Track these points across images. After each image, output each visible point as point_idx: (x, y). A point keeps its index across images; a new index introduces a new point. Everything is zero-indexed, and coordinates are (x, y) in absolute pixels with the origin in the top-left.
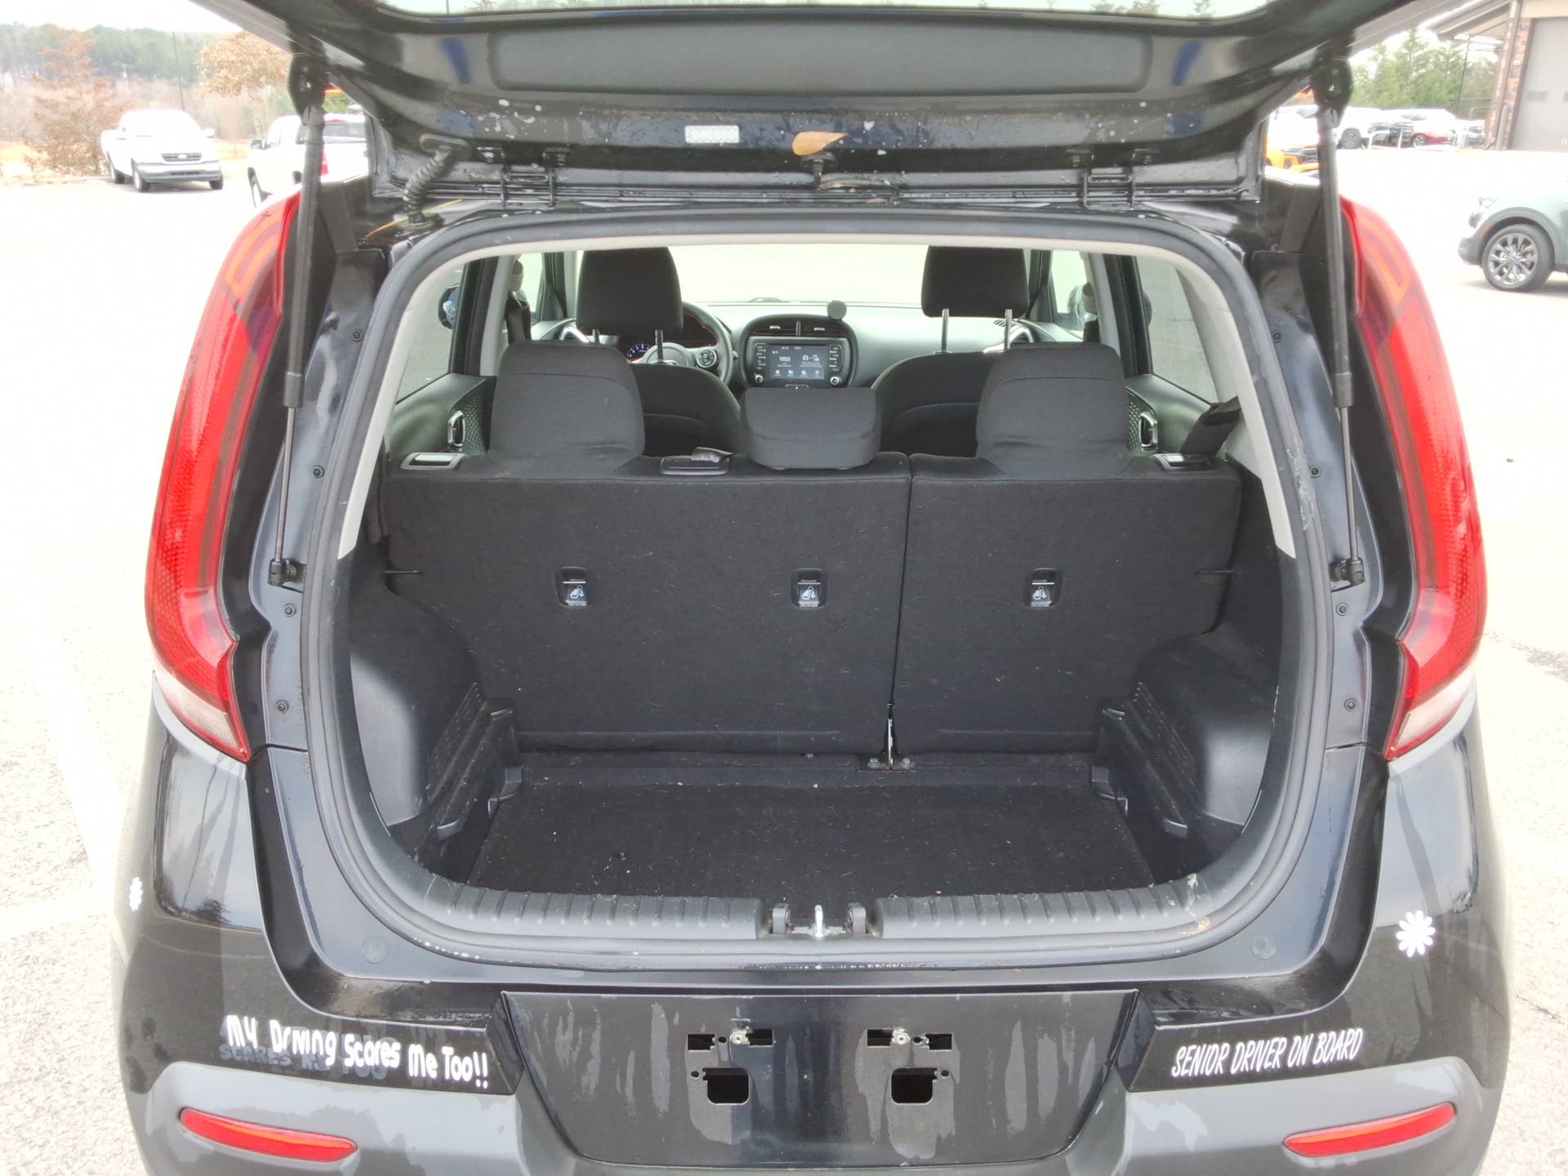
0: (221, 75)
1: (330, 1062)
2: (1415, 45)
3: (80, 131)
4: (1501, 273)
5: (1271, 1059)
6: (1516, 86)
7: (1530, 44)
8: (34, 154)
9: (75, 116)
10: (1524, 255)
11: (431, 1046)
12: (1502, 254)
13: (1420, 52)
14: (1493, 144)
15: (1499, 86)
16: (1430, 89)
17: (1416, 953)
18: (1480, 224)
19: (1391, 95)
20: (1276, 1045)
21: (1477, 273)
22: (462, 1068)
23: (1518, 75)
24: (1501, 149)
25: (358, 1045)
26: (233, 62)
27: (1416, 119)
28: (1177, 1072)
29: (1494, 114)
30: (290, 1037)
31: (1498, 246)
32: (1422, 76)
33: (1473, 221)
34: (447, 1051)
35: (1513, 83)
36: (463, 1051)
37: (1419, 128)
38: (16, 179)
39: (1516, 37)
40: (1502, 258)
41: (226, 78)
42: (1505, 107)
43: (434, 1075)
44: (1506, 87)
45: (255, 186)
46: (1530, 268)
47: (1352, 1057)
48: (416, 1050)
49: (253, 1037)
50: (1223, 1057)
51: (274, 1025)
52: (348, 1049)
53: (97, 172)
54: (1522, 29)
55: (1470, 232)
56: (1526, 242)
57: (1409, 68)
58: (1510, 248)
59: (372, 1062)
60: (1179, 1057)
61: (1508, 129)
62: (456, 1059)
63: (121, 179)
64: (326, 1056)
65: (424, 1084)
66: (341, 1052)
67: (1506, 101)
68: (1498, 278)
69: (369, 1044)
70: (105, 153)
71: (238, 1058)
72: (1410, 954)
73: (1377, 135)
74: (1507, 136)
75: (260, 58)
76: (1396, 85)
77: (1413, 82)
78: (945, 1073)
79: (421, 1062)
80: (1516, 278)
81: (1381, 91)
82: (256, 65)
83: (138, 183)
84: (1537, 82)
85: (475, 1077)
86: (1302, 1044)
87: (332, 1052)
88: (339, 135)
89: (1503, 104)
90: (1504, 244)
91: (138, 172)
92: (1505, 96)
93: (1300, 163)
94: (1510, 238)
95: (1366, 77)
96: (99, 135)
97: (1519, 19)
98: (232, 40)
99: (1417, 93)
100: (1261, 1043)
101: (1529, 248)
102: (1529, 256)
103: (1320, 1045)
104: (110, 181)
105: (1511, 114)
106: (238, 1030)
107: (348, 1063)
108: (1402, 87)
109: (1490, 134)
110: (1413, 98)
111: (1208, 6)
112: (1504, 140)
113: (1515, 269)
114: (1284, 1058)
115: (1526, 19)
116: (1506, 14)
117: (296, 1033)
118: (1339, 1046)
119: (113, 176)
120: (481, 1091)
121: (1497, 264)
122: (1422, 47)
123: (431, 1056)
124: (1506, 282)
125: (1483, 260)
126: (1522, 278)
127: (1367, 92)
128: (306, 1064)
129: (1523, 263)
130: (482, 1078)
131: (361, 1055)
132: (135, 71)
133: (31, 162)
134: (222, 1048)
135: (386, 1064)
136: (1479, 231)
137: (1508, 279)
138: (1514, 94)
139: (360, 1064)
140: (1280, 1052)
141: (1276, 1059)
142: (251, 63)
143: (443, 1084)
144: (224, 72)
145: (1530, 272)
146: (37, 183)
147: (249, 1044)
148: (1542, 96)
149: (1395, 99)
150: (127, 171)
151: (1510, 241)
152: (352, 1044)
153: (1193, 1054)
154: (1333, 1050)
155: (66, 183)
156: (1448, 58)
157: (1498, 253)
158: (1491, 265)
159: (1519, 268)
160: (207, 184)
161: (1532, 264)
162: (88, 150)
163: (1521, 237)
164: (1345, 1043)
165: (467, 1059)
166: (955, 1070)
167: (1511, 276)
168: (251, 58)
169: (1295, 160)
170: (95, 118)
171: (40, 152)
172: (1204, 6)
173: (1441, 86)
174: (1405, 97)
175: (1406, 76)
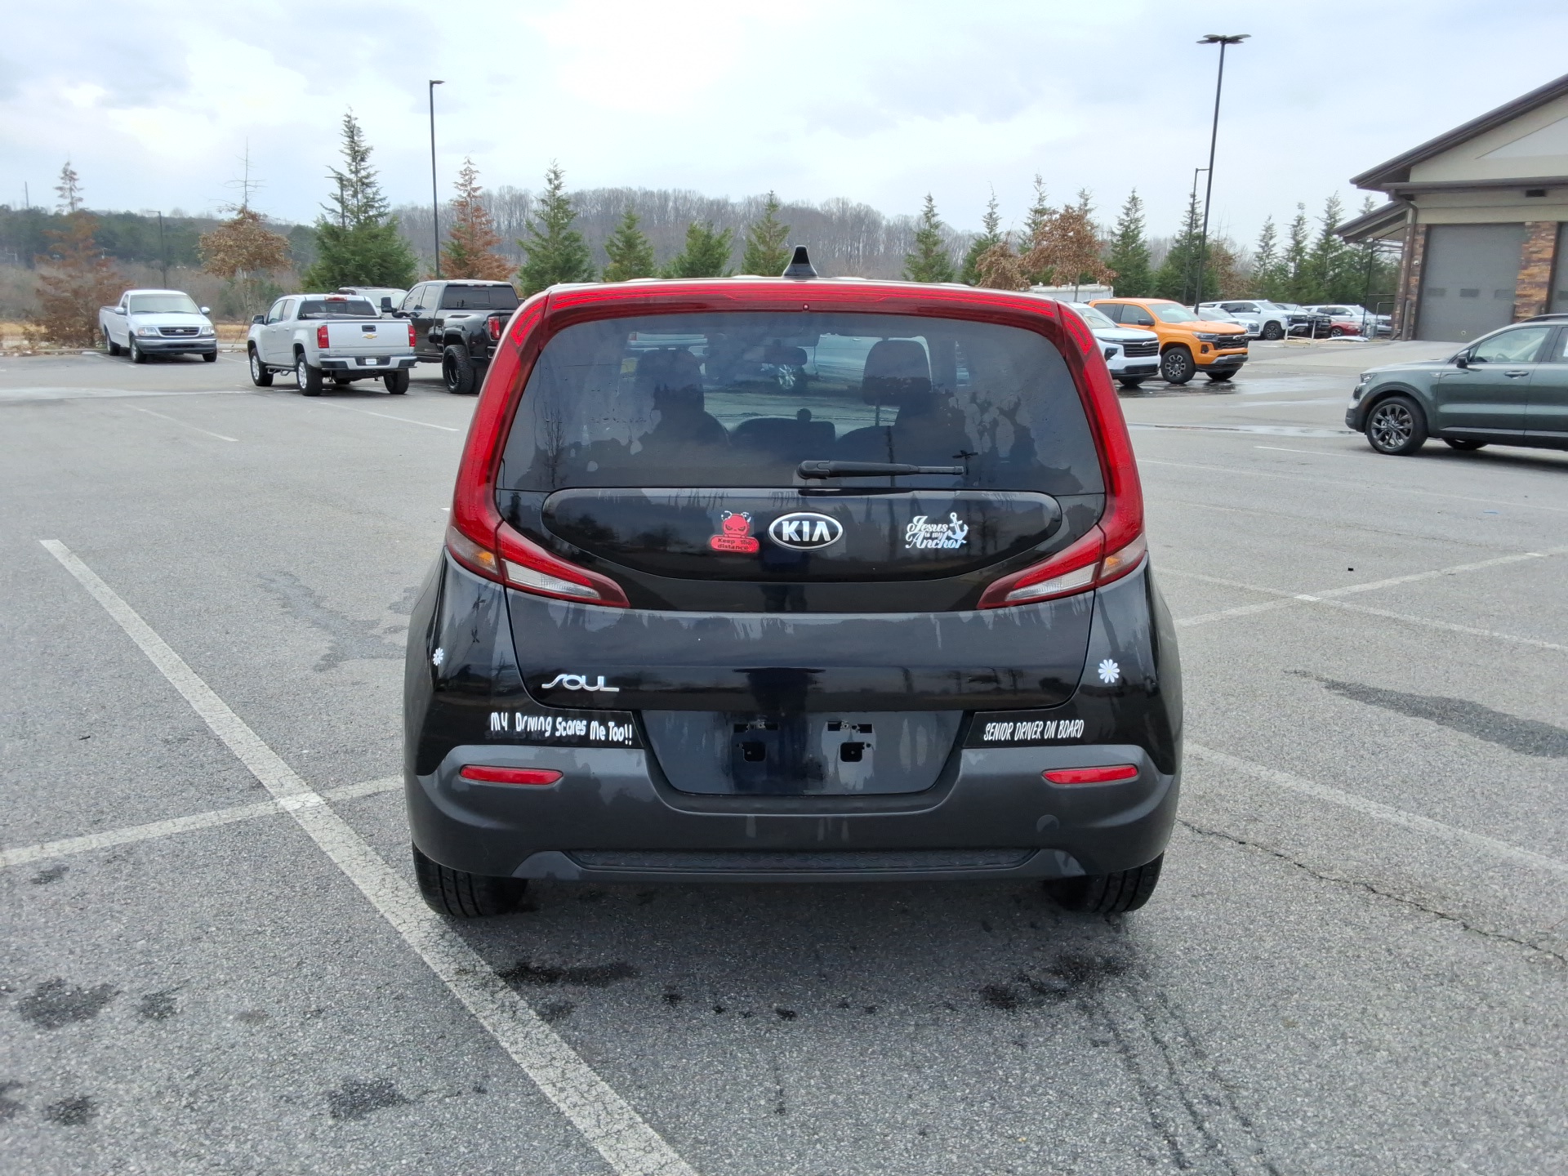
0: (219, 257)
1: (547, 734)
2: (1330, 246)
3: (79, 306)
4: (1383, 439)
5: (1036, 733)
6: (1417, 283)
7: (1426, 247)
8: (32, 328)
9: (76, 293)
10: (1402, 423)
11: (603, 722)
12: (1383, 423)
13: (1335, 254)
14: (1399, 335)
15: (1402, 283)
16: (1345, 287)
17: (1110, 681)
18: (1362, 397)
19: (1310, 293)
20: (1037, 726)
21: (1362, 439)
22: (618, 734)
23: (1418, 273)
24: (1407, 340)
25: (564, 724)
26: (231, 246)
27: (1334, 313)
28: (987, 738)
29: (1398, 308)
30: (527, 722)
31: (1379, 416)
32: (1336, 275)
33: (1357, 395)
34: (611, 724)
35: (1415, 281)
36: (619, 725)
37: (1336, 320)
38: (15, 350)
39: (1413, 241)
40: (1383, 426)
41: (223, 260)
42: (1408, 302)
43: (603, 738)
44: (1407, 284)
45: (255, 357)
46: (1407, 435)
47: (1079, 736)
48: (595, 724)
49: (505, 724)
50: (1010, 731)
51: (518, 715)
52: (558, 726)
53: (92, 344)
54: (1418, 234)
55: (1353, 404)
56: (1402, 412)
57: (1326, 268)
58: (1389, 417)
59: (570, 732)
60: (987, 729)
61: (1412, 322)
62: (616, 728)
63: (117, 351)
64: (546, 731)
65: (598, 744)
66: (554, 729)
67: (1409, 296)
68: (1380, 443)
69: (570, 722)
70: (103, 328)
71: (495, 738)
72: (1106, 681)
73: (1296, 327)
74: (1411, 328)
75: (256, 243)
76: (1314, 283)
77: (1331, 280)
78: (869, 745)
79: (597, 731)
80: (1396, 443)
81: (1300, 289)
82: (252, 249)
83: (134, 354)
84: (1436, 279)
85: (625, 739)
86: (1051, 726)
87: (549, 728)
88: (337, 312)
89: (1407, 299)
90: (1384, 414)
91: (136, 345)
92: (1407, 291)
93: (1216, 349)
94: (1388, 408)
95: (1286, 276)
96: (98, 310)
97: (1415, 225)
98: (230, 227)
99: (1334, 290)
100: (1030, 724)
101: (1405, 417)
102: (1406, 424)
103: (1061, 728)
104: (105, 353)
105: (1414, 308)
106: (498, 721)
107: (558, 734)
108: (1319, 285)
109: (1396, 326)
110: (1330, 295)
111: (1137, 211)
112: (1409, 331)
113: (1394, 435)
114: (1042, 733)
115: (1422, 225)
116: (1403, 221)
117: (530, 719)
118: (1071, 729)
119: (109, 348)
120: (628, 747)
121: (1379, 431)
122: (1336, 250)
123: (602, 727)
124: (1387, 447)
125: (1367, 427)
126: (1401, 442)
127: (1288, 289)
128: (534, 736)
129: (1402, 430)
130: (629, 739)
131: (565, 729)
132: (113, 254)
133: (30, 336)
134: (487, 733)
135: (578, 733)
136: (1361, 404)
137: (1389, 444)
138: (1415, 291)
139: (564, 734)
140: (1039, 730)
141: (1038, 733)
142: (246, 248)
143: (608, 744)
144: (221, 255)
145: (1407, 438)
146: (34, 353)
147: (502, 728)
148: (1442, 293)
149: (1313, 296)
150: (124, 343)
151: (1388, 412)
152: (560, 723)
153: (994, 727)
154: (1068, 731)
155: (63, 354)
156: (1361, 258)
157: (1379, 421)
158: (1374, 431)
159: (1398, 434)
160: (200, 357)
161: (1409, 430)
162: (86, 324)
163: (1398, 408)
164: (1073, 728)
165: (621, 729)
166: (874, 744)
167: (1392, 442)
168: (248, 243)
169: (1211, 346)
170: (94, 295)
171: (38, 325)
172: (1133, 211)
173: (1356, 284)
174: (1323, 294)
175: (1323, 275)
